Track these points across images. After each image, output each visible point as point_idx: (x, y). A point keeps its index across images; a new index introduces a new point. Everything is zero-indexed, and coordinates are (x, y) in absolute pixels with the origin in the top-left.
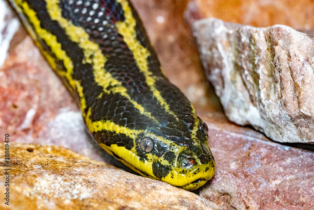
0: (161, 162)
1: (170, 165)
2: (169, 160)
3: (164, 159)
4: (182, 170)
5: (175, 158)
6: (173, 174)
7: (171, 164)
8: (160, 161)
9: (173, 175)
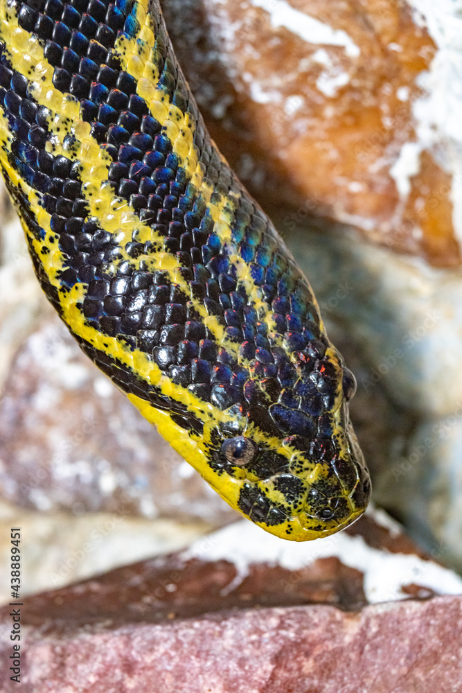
0: (266, 493)
1: (289, 506)
2: (287, 494)
3: (275, 489)
4: (317, 525)
5: (303, 493)
6: (292, 527)
7: (292, 506)
8: (263, 490)
9: (291, 529)
